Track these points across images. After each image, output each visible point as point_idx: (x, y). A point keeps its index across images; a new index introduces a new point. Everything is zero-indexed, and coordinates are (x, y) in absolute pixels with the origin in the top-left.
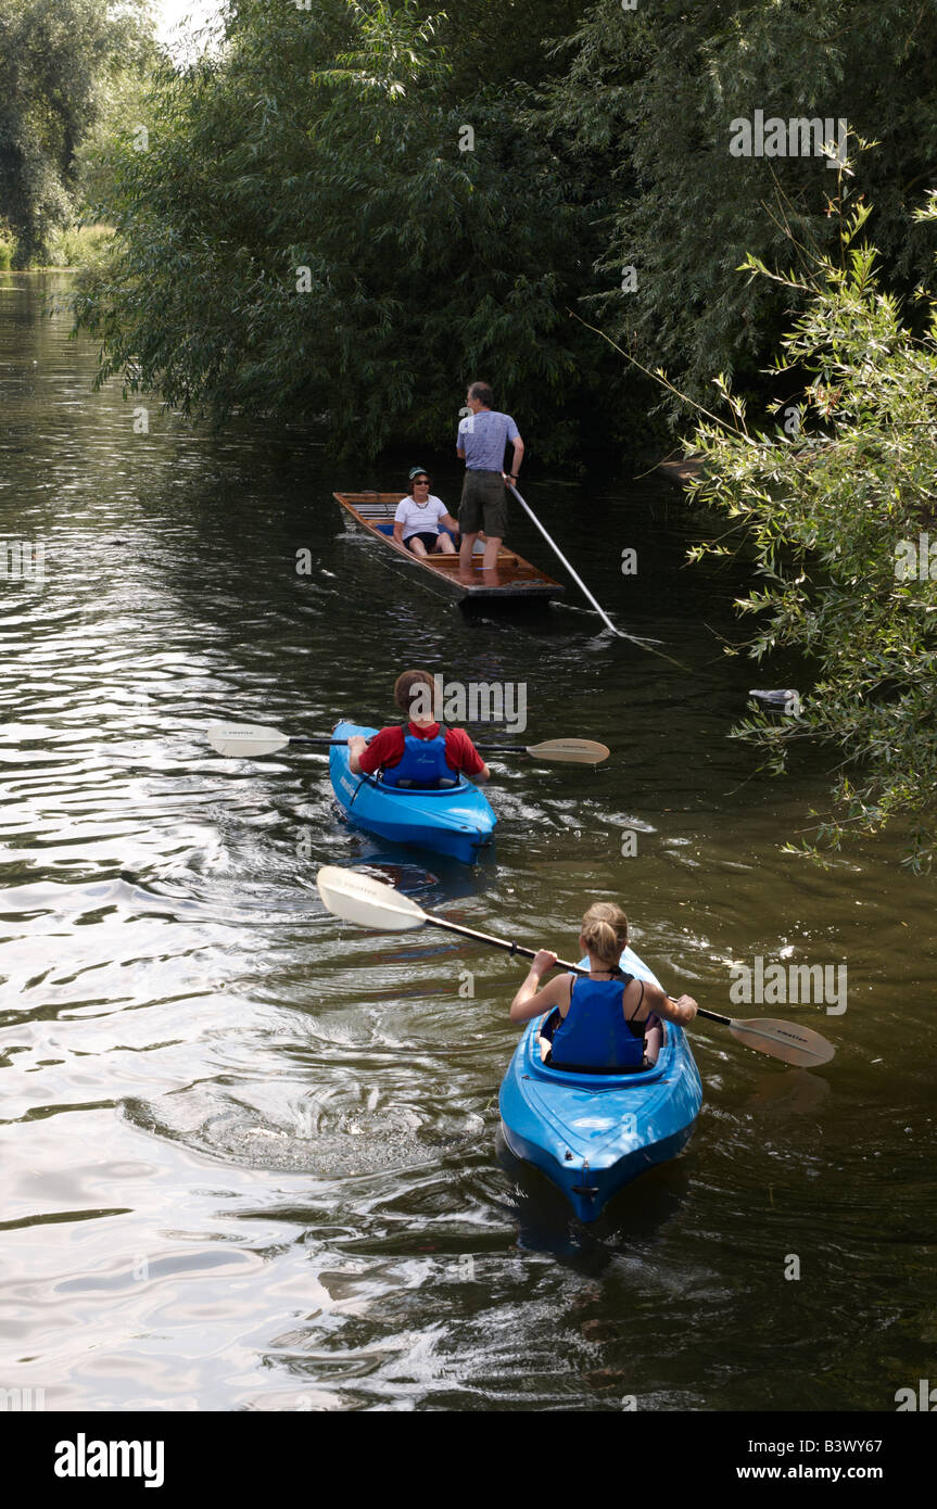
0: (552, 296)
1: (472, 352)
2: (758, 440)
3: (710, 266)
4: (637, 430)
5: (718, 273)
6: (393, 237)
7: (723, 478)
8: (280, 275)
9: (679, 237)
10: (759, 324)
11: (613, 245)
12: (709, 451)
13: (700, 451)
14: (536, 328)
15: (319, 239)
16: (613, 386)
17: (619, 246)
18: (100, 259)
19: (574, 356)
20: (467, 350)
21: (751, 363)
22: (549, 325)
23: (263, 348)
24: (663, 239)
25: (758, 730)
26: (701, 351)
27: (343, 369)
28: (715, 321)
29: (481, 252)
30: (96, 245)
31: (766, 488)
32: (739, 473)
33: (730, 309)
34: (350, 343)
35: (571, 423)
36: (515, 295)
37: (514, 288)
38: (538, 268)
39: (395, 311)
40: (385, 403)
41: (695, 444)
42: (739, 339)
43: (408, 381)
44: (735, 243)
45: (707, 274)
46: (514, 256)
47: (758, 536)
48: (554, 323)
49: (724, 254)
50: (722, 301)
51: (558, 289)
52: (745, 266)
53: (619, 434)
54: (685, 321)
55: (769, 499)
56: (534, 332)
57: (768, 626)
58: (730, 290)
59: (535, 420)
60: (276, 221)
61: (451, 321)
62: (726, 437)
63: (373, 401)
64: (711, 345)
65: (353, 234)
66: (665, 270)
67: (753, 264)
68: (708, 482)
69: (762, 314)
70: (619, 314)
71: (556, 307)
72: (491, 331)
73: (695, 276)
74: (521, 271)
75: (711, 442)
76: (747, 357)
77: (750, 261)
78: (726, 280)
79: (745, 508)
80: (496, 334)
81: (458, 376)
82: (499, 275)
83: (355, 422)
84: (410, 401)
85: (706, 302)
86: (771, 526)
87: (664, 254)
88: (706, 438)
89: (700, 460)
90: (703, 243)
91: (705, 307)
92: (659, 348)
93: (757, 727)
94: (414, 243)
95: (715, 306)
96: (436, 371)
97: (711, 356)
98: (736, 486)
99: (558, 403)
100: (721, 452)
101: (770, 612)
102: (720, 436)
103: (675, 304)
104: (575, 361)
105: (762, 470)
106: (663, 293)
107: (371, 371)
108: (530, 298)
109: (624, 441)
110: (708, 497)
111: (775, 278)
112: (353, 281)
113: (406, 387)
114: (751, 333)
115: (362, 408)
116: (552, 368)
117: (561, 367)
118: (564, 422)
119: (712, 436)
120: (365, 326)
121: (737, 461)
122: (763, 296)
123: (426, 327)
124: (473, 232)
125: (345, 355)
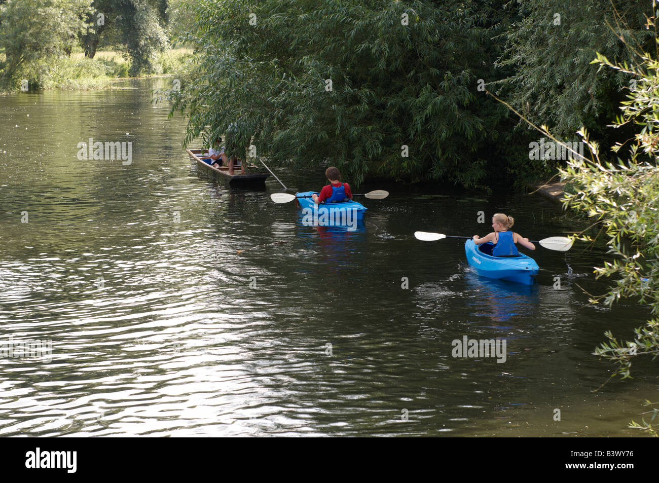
0: (467, 84)
1: (418, 120)
2: (606, 168)
3: (568, 62)
4: (522, 166)
5: (573, 66)
6: (368, 49)
7: (585, 193)
8: (297, 76)
9: (547, 45)
10: (599, 98)
11: (507, 51)
12: (576, 175)
13: (570, 176)
14: (458, 104)
15: (322, 52)
16: (507, 139)
17: (510, 52)
18: (184, 68)
19: (482, 120)
20: (415, 119)
21: (594, 122)
22: (466, 102)
23: (288, 120)
24: (537, 46)
25: (613, 350)
26: (563, 115)
27: (338, 132)
28: (571, 96)
29: (423, 58)
30: (181, 60)
31: (613, 198)
32: (595, 189)
33: (581, 88)
34: (342, 116)
35: (482, 162)
36: (445, 84)
37: (444, 80)
38: (459, 67)
39: (369, 97)
40: (365, 153)
41: (567, 171)
42: (587, 107)
43: (378, 139)
44: (583, 48)
45: (566, 67)
46: (444, 59)
47: (608, 227)
48: (469, 101)
49: (576, 54)
50: (576, 83)
51: (471, 79)
52: (596, 61)
53: (510, 168)
54: (553, 96)
55: (614, 204)
56: (457, 106)
57: (615, 285)
58: (580, 77)
59: (458, 160)
60: (294, 43)
61: (405, 100)
62: (587, 167)
63: (357, 152)
64: (569, 111)
65: (343, 48)
66: (539, 66)
67: (601, 59)
68: (576, 195)
69: (601, 91)
70: (510, 94)
71: (470, 91)
72: (430, 107)
73: (558, 69)
74: (448, 69)
75: (577, 170)
76: (591, 118)
77: (599, 57)
78: (578, 70)
79: (599, 210)
80: (433, 108)
81: (410, 135)
82: (434, 71)
83: (346, 164)
84: (380, 151)
85: (565, 85)
86: (616, 221)
87: (538, 55)
88: (575, 168)
89: (571, 181)
90: (562, 48)
91: (565, 88)
92: (536, 114)
93: (611, 348)
94: (381, 53)
95: (571, 86)
96: (396, 132)
97: (570, 118)
98: (593, 197)
99: (473, 150)
100: (584, 176)
101: (617, 275)
102: (583, 166)
103: (546, 86)
104: (483, 124)
105: (609, 187)
106: (539, 80)
107: (356, 132)
108: (454, 85)
109: (515, 172)
110: (577, 204)
111: (615, 67)
112: (343, 77)
113: (377, 143)
114: (594, 103)
115: (350, 156)
116: (468, 128)
117: (474, 128)
118: (478, 162)
119: (578, 166)
120: (351, 104)
121: (594, 182)
122: (601, 80)
123: (389, 104)
124: (418, 45)
125: (339, 122)
